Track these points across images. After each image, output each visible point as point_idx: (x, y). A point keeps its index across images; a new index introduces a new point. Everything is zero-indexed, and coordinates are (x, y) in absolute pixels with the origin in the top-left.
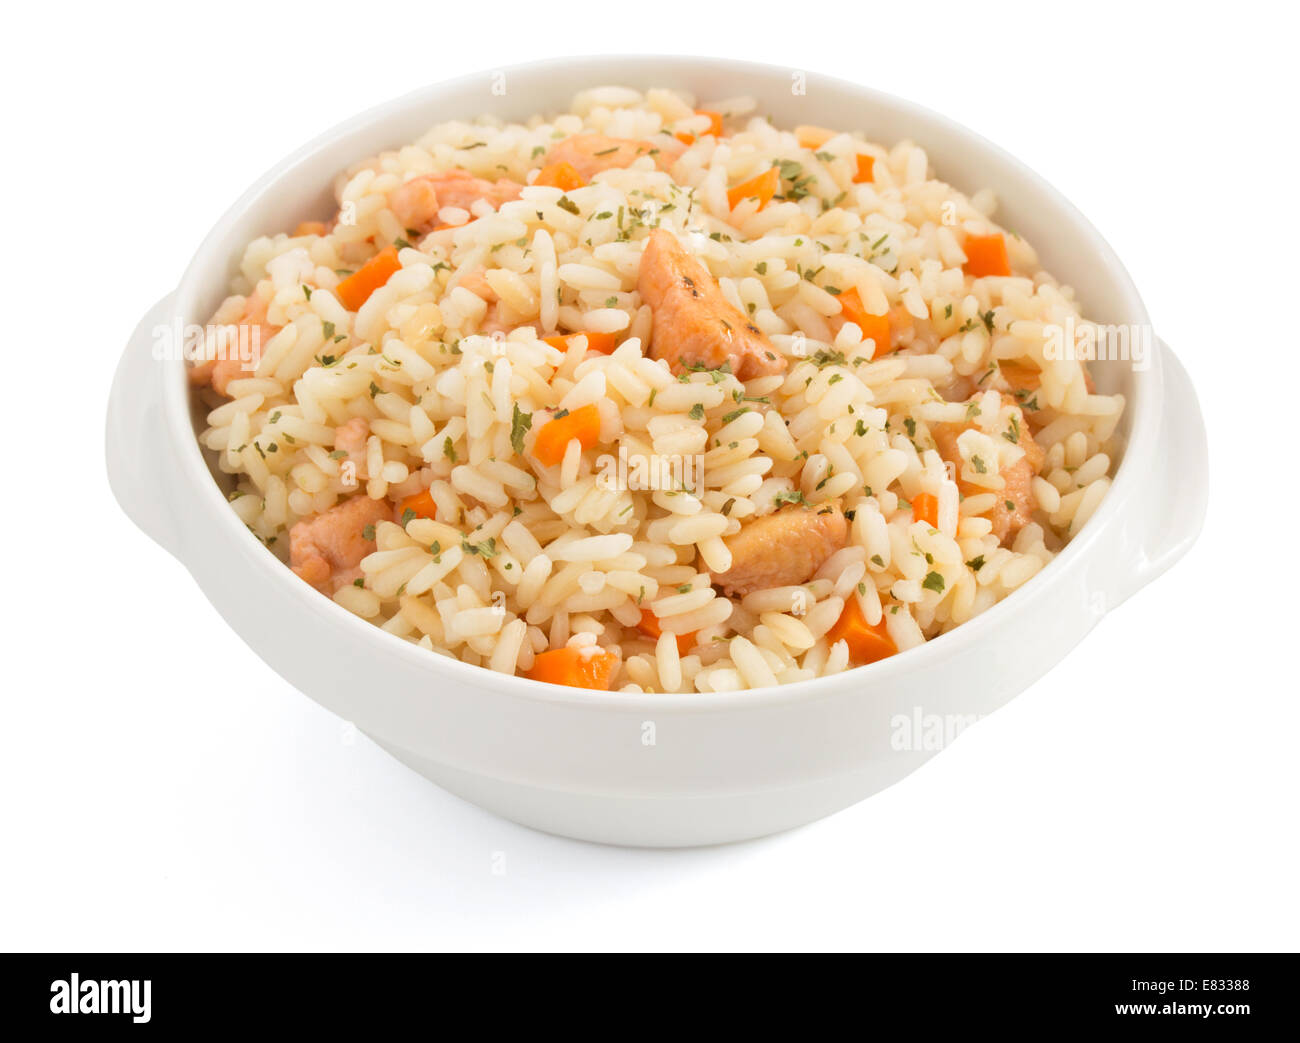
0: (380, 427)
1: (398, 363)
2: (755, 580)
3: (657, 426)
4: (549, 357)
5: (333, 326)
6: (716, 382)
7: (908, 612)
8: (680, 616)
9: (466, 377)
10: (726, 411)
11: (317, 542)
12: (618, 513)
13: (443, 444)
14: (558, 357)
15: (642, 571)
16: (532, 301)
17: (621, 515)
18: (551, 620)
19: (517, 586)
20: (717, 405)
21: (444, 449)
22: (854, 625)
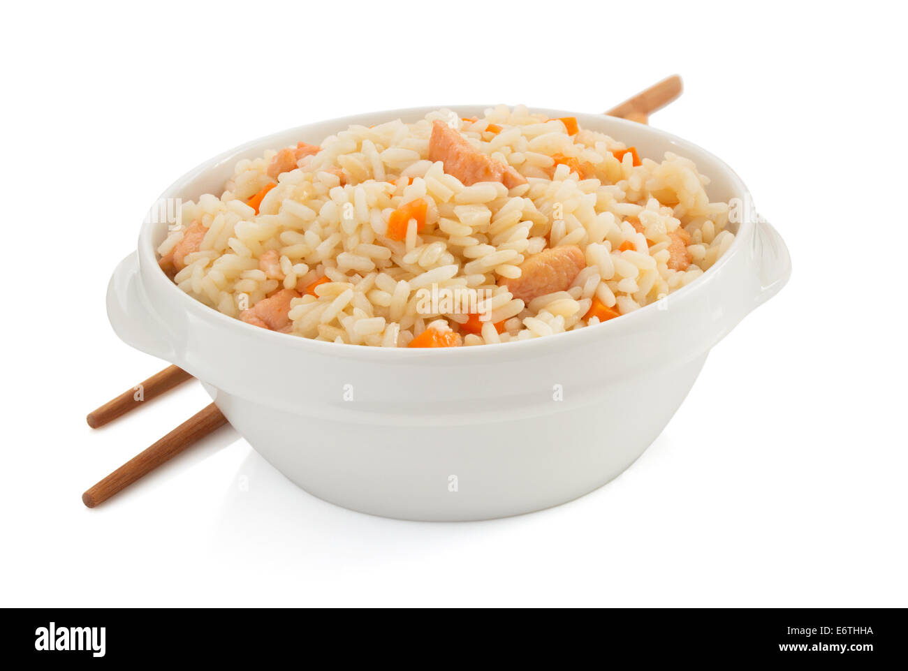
0: (286, 250)
2: (535, 292)
3: (460, 211)
4: (387, 187)
7: (630, 297)
9: (337, 205)
11: (258, 315)
14: (392, 188)
16: (368, 172)
18: (414, 324)
19: (389, 307)
20: (493, 199)
22: (600, 306)
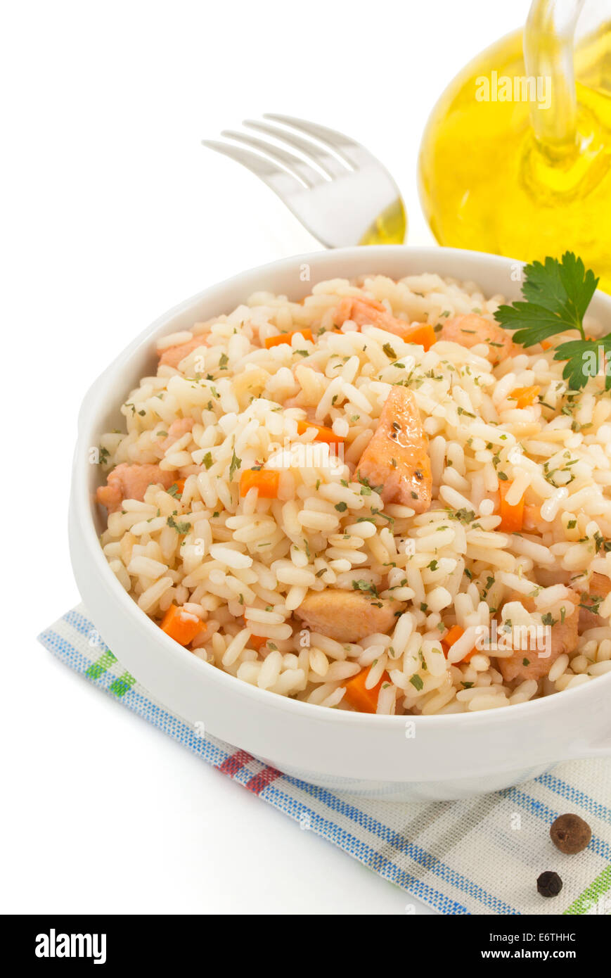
0: (196, 429)
1: (219, 396)
3: (310, 502)
5: (228, 359)
6: (361, 494)
7: (393, 692)
8: (260, 624)
10: (361, 515)
12: (257, 544)
13: (204, 455)
15: (250, 586)
17: (260, 546)
18: (194, 588)
19: (184, 559)
20: (357, 508)
21: (203, 458)
22: (354, 683)
